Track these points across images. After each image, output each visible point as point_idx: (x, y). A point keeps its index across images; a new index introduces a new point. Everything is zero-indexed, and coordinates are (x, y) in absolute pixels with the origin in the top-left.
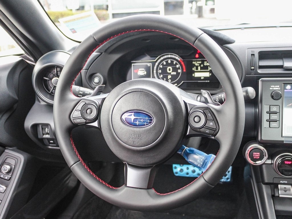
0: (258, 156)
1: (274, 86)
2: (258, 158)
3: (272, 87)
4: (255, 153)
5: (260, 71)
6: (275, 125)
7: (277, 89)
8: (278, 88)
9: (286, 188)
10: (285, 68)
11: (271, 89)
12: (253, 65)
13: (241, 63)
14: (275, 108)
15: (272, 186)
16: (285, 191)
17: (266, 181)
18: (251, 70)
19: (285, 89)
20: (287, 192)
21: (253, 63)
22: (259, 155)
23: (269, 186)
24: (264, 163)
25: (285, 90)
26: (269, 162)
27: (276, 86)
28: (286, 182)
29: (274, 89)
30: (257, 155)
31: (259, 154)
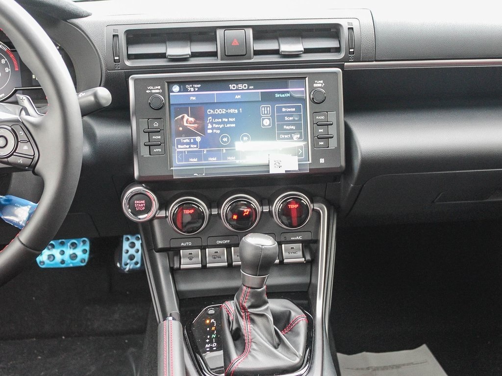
0: (142, 205)
1: (152, 88)
2: (144, 208)
3: (149, 90)
4: (138, 202)
5: (128, 63)
6: (158, 150)
7: (158, 91)
8: (159, 89)
9: (191, 254)
10: (169, 57)
11: (148, 91)
12: (116, 53)
13: (96, 50)
14: (156, 124)
15: (171, 253)
16: (191, 259)
17: (160, 245)
18: (115, 61)
19: (170, 91)
20: (194, 260)
21: (116, 49)
22: (144, 204)
23: (165, 254)
24: (154, 217)
25: (171, 94)
26: (162, 214)
27: (156, 87)
28: (190, 244)
29: (153, 91)
30: (140, 204)
31: (143, 202)
